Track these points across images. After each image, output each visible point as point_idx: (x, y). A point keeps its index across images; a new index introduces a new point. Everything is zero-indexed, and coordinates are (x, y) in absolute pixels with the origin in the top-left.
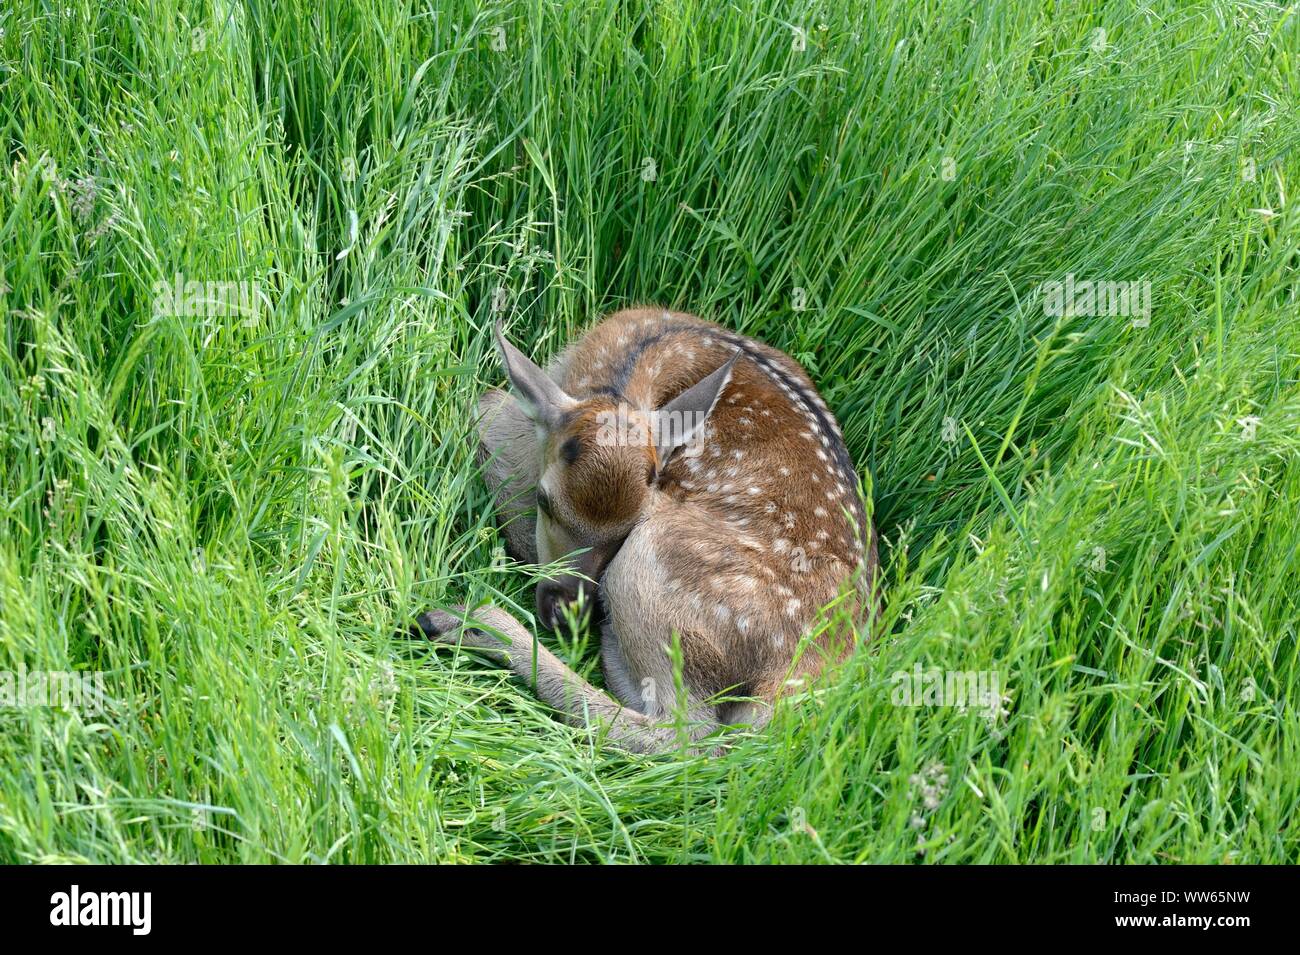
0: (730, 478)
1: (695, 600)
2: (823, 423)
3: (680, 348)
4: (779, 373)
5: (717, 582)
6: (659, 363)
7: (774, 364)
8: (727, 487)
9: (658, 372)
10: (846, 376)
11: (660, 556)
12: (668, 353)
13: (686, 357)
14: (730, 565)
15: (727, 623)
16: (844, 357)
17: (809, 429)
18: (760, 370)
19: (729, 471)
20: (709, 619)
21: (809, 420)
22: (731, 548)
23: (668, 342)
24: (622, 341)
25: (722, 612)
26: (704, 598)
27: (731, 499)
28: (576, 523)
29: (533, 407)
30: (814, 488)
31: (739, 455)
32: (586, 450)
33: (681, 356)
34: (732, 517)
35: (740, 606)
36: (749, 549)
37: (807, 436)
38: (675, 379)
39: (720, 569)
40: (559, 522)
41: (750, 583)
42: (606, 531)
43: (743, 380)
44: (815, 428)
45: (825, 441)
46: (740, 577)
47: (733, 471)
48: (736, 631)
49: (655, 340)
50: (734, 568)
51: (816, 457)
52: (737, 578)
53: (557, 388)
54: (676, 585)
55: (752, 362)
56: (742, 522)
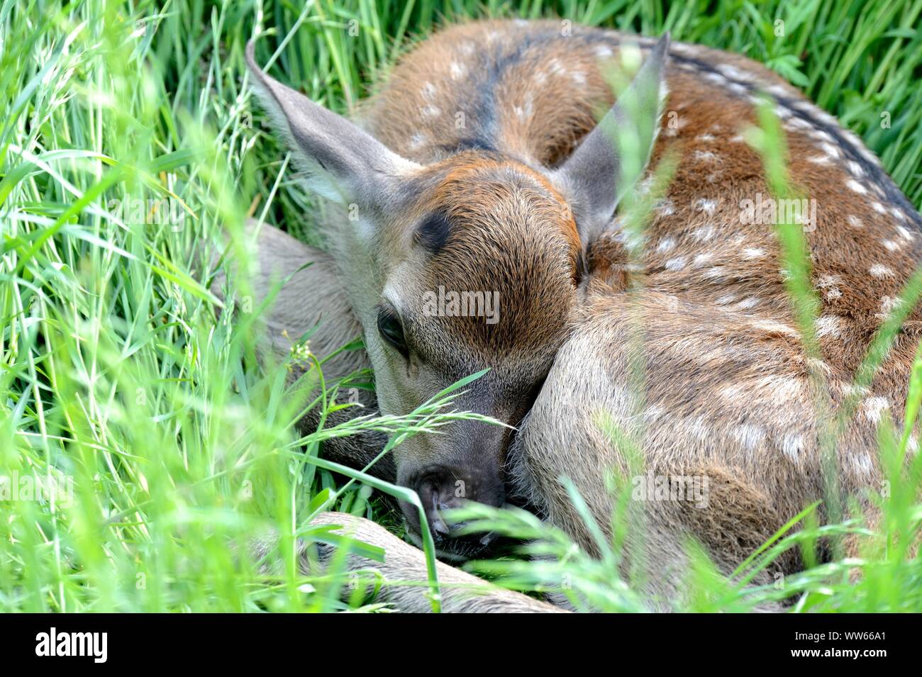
0: (701, 244)
1: (697, 427)
2: (842, 143)
3: (559, 68)
4: (742, 83)
5: (730, 393)
6: (529, 96)
7: (731, 71)
8: (701, 259)
9: (530, 113)
10: (861, 89)
11: (617, 375)
12: (540, 78)
13: (572, 80)
14: (746, 364)
15: (763, 450)
16: (851, 58)
17: (822, 152)
18: (710, 83)
19: (698, 233)
20: (728, 450)
21: (820, 141)
22: (741, 338)
23: (536, 59)
24: (457, 71)
25: (750, 436)
26: (712, 420)
27: (715, 272)
28: (456, 354)
29: (344, 184)
30: (857, 237)
31: (709, 206)
32: (462, 223)
33: (563, 80)
34: (725, 300)
35: (781, 421)
36: (774, 336)
37: (821, 161)
38: (560, 120)
39: (730, 371)
40: (423, 358)
41: (787, 388)
42: (514, 364)
43: (682, 100)
44: (834, 152)
45: (856, 168)
46: (767, 379)
47: (705, 233)
48: (783, 460)
49: (514, 57)
50: (754, 367)
51: (846, 190)
52: (762, 381)
53: (381, 145)
54: (655, 411)
55: (688, 72)
56: (746, 304)
